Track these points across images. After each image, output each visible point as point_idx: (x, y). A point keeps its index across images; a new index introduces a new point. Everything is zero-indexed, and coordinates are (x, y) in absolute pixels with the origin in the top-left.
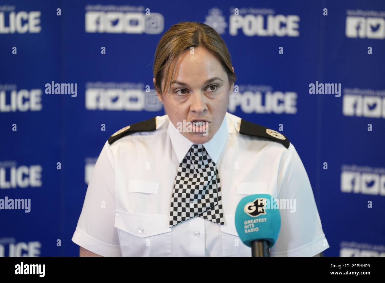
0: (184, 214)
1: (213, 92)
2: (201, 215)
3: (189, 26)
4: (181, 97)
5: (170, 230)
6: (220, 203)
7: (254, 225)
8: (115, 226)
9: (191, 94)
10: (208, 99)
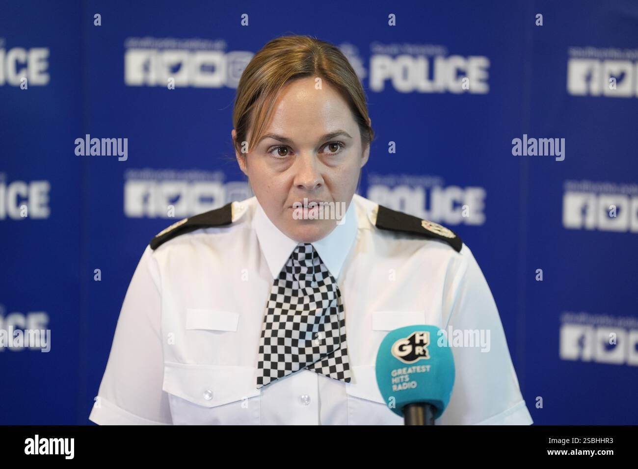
0: (281, 366)
1: (333, 155)
2: (311, 367)
3: (297, 41)
4: (279, 161)
5: (258, 392)
6: (343, 346)
7: (409, 377)
8: (164, 389)
9: (296, 157)
10: (326, 166)
